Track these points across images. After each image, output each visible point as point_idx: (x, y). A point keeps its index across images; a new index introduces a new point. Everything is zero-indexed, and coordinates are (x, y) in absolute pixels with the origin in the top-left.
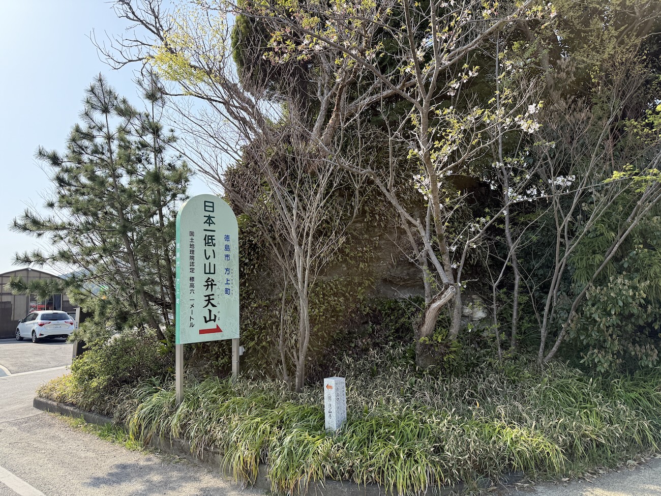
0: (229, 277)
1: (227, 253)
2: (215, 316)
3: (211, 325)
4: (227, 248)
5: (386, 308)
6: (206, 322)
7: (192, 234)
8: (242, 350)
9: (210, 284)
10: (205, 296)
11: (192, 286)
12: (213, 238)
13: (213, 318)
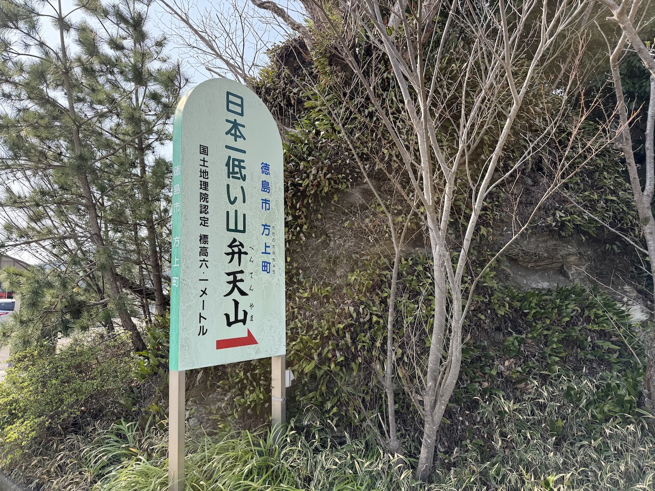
0: (269, 240)
1: (265, 196)
2: (246, 313)
3: (238, 331)
4: (265, 186)
5: (533, 305)
6: (229, 324)
7: (204, 150)
8: (290, 376)
9: (236, 251)
10: (229, 274)
11: (204, 252)
12: (242, 164)
13: (241, 316)
